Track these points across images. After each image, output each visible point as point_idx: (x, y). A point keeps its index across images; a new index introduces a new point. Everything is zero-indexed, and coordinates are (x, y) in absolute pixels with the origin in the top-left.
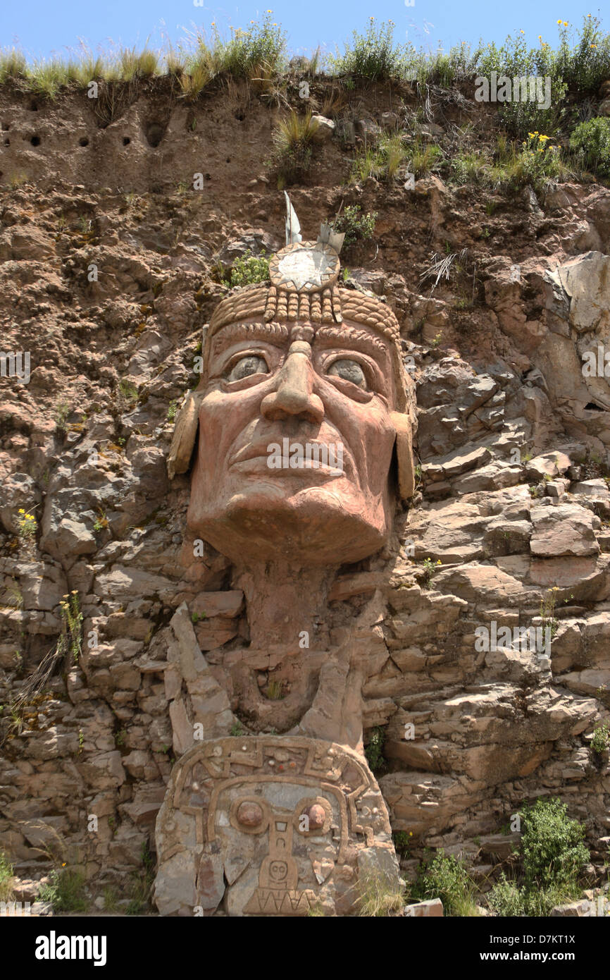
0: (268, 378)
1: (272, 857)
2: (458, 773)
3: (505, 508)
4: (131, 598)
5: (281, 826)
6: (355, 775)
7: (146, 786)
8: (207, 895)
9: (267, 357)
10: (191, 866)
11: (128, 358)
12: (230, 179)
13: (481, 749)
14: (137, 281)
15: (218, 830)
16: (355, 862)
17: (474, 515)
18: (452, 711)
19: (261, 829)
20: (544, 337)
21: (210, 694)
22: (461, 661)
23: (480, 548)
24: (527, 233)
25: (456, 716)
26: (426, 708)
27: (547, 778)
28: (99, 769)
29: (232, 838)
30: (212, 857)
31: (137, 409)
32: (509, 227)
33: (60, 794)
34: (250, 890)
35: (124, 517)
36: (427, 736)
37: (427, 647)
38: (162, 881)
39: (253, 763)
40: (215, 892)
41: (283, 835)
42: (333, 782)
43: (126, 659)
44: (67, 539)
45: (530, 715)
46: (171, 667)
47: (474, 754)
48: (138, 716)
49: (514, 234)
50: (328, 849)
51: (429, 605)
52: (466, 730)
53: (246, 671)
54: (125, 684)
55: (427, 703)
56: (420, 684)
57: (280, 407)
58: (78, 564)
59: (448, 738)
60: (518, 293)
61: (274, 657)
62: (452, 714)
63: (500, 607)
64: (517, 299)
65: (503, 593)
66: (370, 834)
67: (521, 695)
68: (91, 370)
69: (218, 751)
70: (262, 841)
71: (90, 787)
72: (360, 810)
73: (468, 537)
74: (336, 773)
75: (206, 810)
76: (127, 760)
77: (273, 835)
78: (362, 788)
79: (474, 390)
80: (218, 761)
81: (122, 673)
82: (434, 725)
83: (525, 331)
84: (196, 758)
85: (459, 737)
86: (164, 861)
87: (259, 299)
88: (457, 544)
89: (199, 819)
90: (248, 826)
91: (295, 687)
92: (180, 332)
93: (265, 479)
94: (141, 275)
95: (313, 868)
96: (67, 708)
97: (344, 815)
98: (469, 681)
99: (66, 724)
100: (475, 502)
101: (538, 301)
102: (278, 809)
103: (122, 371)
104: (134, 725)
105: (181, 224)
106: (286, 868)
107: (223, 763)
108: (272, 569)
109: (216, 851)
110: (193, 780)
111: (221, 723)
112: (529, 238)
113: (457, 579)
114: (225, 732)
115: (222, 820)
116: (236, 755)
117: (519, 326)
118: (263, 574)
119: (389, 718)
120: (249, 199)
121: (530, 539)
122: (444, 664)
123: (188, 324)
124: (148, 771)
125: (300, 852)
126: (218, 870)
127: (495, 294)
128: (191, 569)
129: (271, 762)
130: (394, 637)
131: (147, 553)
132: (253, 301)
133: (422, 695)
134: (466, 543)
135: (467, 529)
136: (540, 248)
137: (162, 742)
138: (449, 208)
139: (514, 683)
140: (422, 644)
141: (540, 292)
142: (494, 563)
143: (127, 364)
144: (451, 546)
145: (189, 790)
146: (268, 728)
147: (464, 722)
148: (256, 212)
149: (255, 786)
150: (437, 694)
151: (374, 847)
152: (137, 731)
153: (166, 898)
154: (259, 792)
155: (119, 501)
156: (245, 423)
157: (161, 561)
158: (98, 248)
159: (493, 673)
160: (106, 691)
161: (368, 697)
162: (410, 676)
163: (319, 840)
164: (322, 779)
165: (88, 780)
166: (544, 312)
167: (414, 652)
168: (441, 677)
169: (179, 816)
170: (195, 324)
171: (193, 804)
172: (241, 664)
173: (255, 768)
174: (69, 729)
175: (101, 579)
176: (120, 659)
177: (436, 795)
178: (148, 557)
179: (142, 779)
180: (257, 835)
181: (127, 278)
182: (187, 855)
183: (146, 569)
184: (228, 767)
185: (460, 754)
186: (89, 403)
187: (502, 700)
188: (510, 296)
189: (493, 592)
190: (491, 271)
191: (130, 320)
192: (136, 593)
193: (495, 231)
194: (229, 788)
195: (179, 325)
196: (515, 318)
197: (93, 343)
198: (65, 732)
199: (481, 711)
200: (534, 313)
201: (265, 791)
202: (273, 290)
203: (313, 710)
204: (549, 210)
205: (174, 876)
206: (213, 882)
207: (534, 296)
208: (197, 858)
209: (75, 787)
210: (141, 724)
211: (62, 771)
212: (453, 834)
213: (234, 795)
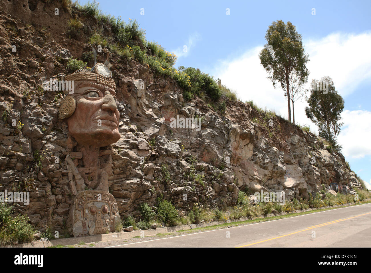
0: (100, 99)
1: (98, 220)
2: (129, 198)
3: (132, 137)
4: (55, 152)
5: (99, 212)
6: (112, 199)
7: (62, 204)
8: (85, 231)
9: (99, 93)
10: (81, 224)
11: (39, 79)
12: (56, 30)
13: (134, 192)
14: (35, 54)
15: (86, 214)
16: (114, 219)
17: (124, 138)
18: (128, 184)
19: (95, 213)
20: (130, 97)
21: (80, 179)
22: (127, 172)
23: (129, 146)
24: (127, 70)
25: (129, 185)
26: (119, 183)
27: (142, 199)
28: (52, 200)
29: (89, 216)
30: (85, 221)
31: (43, 95)
32: (123, 68)
33: (38, 208)
34: (94, 228)
35: (49, 128)
36: (121, 190)
37: (120, 169)
38: (74, 228)
39: (92, 197)
40: (87, 230)
41: (100, 214)
42: (108, 201)
43: (57, 169)
44: (37, 133)
45: (142, 185)
46: (70, 172)
47: (133, 193)
48: (58, 185)
49: (124, 70)
50: (108, 217)
51: (122, 159)
52: (131, 188)
53: (84, 173)
54: (57, 176)
55: (120, 182)
56: (118, 178)
57: (111, 108)
58: (38, 140)
59: (127, 190)
60: (127, 85)
61: (91, 170)
62: (128, 185)
63: (134, 160)
64: (127, 87)
65: (135, 157)
66: (115, 213)
67: (141, 180)
68: (27, 80)
69: (85, 194)
70: (95, 216)
71: (48, 205)
72: (113, 207)
73: (125, 143)
74: (108, 199)
75: (83, 209)
76: (57, 197)
77: (98, 215)
78: (113, 202)
79: (120, 107)
80: (85, 196)
81: (57, 173)
82: (123, 187)
83: (127, 94)
84: (80, 196)
85: (130, 190)
86: (74, 223)
87: (94, 76)
88: (123, 145)
89: (82, 212)
90: (92, 212)
91: (94, 178)
92: (50, 74)
93: (105, 126)
94: (37, 53)
95: (106, 222)
96: (39, 183)
97: (111, 209)
98: (128, 177)
99: (40, 187)
100: (124, 135)
101: (131, 88)
102: (98, 208)
103: (37, 82)
104: (57, 187)
105: (45, 40)
106: (101, 222)
107: (86, 197)
108: (91, 147)
109: (86, 219)
110: (79, 202)
111: (83, 187)
112: (127, 72)
113: (127, 153)
114: (84, 189)
115: (87, 211)
116: (88, 195)
117: (126, 93)
118: (88, 148)
119: (111, 186)
120: (62, 39)
121: (138, 145)
122: (123, 173)
123: (53, 72)
124: (63, 200)
125: (103, 218)
126: (87, 224)
127: (122, 84)
128: (69, 145)
129: (95, 197)
130: (115, 166)
131: (58, 139)
132: (93, 77)
133: (119, 180)
134: (124, 145)
135: (124, 141)
136: (130, 75)
137: (68, 192)
138: (111, 58)
139: (139, 178)
140: (119, 168)
141: (131, 86)
142: (132, 150)
143: (39, 81)
144: (121, 145)
145: (79, 204)
146: (90, 188)
147: (131, 186)
148: (64, 43)
149: (92, 203)
150: (121, 180)
151: (117, 216)
152: (58, 189)
153: (76, 233)
154: (93, 204)
155: (48, 123)
156: (97, 110)
157: (61, 142)
158: (23, 40)
159: (133, 175)
160: (50, 178)
161: (109, 180)
162: (116, 175)
163: (106, 215)
164: (106, 200)
165: (47, 203)
166: (131, 91)
167: (118, 170)
168: (122, 176)
169: (77, 211)
170: (55, 73)
171: (80, 208)
172: (83, 171)
173: (92, 198)
174: (42, 189)
175: (46, 145)
176: (56, 169)
177: (126, 203)
178: (58, 141)
179: (61, 202)
180: (94, 215)
181: (33, 53)
182: (80, 221)
183: (57, 144)
184: (87, 198)
185: (130, 194)
186: (29, 90)
187: (138, 181)
188: (125, 85)
189: (133, 157)
190: (121, 78)
191: (37, 67)
192: (56, 151)
193: (120, 68)
194: (88, 203)
195: (51, 72)
196: (125, 91)
197: (25, 71)
198: (40, 190)
199: (134, 184)
200: (130, 91)
201: (95, 204)
202: (98, 75)
203: (101, 184)
204: (131, 66)
205: (77, 227)
206: (86, 227)
207: (130, 87)
208: (82, 221)
209: (44, 205)
210: (59, 187)
211: (40, 201)
212: (128, 212)
213: (89, 205)
